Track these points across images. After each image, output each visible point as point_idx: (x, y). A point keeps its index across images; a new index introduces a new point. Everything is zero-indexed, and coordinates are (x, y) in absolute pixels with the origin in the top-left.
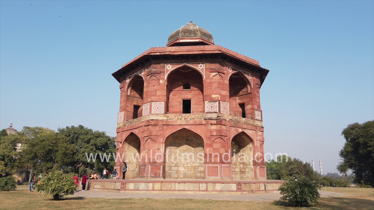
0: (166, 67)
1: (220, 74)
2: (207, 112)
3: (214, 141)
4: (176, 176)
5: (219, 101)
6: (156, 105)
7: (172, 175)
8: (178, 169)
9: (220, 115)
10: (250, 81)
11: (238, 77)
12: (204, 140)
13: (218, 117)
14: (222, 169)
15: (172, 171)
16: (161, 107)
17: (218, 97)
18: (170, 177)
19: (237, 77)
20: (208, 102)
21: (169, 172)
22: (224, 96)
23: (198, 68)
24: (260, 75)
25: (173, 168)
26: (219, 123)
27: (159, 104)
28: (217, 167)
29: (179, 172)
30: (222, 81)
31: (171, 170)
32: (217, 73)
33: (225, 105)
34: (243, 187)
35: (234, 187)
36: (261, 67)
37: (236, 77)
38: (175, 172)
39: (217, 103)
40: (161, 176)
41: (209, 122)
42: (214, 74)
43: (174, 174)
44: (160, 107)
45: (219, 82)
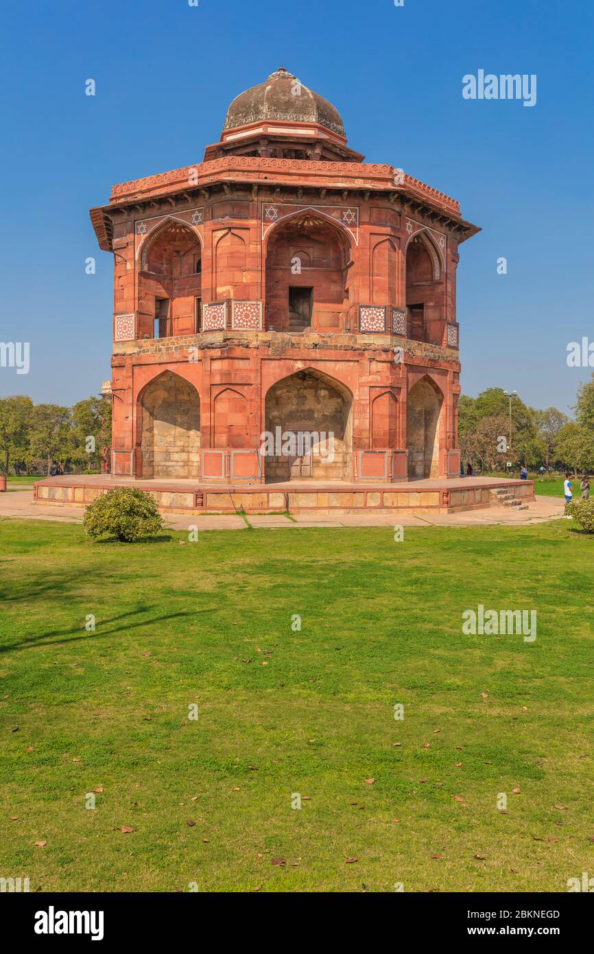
1: (233, 231)
2: (205, 331)
3: (219, 397)
4: (183, 472)
5: (229, 301)
7: (173, 471)
8: (189, 459)
9: (230, 335)
12: (200, 396)
13: (225, 340)
14: (229, 460)
15: (173, 461)
17: (229, 290)
18: (167, 474)
20: (207, 305)
21: (163, 463)
22: (246, 286)
25: (176, 457)
26: (226, 355)
28: (220, 455)
29: (190, 464)
30: (241, 248)
31: (170, 461)
32: (226, 231)
34: (211, 500)
35: (189, 500)
38: (182, 464)
39: (224, 306)
40: (131, 473)
41: (208, 353)
42: (220, 234)
43: (178, 468)
45: (231, 253)
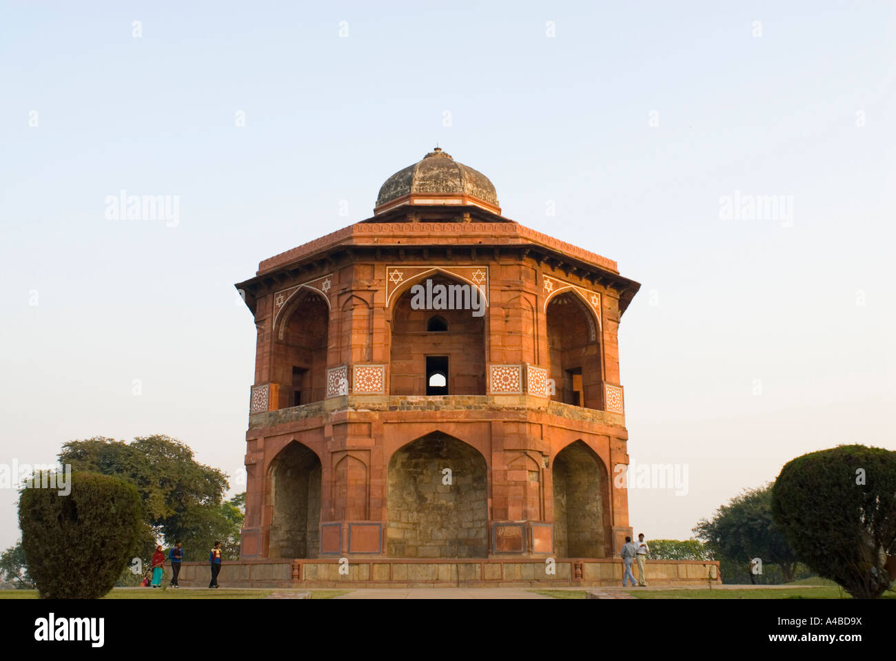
0: (389, 277)
6: (364, 371)
10: (595, 311)
11: (566, 302)
16: (377, 377)
19: (563, 302)
23: (471, 280)
24: (618, 297)
27: (372, 369)
33: (539, 374)
36: (620, 275)
37: (560, 302)
44: (374, 376)
